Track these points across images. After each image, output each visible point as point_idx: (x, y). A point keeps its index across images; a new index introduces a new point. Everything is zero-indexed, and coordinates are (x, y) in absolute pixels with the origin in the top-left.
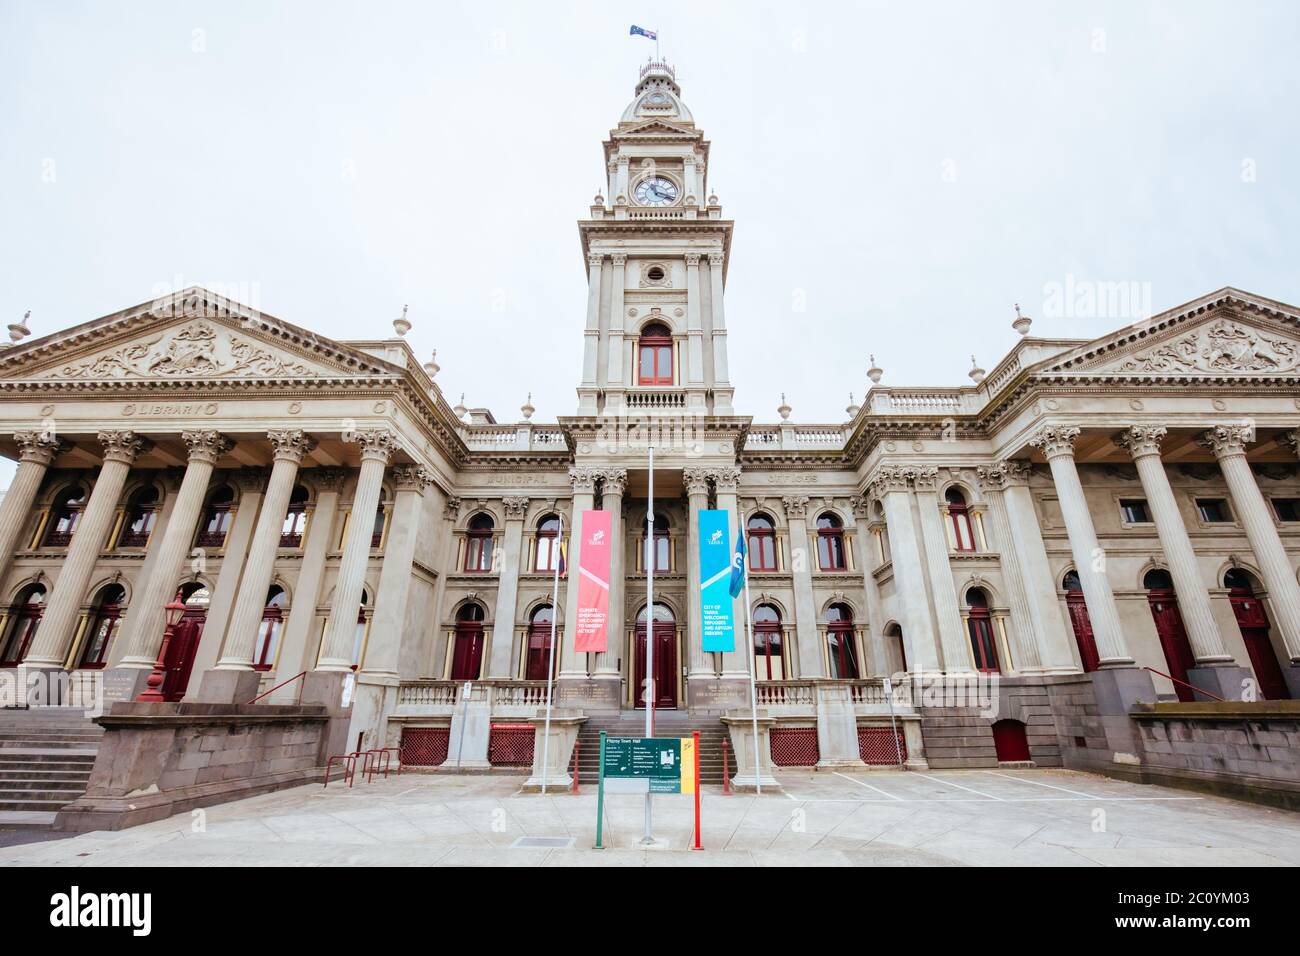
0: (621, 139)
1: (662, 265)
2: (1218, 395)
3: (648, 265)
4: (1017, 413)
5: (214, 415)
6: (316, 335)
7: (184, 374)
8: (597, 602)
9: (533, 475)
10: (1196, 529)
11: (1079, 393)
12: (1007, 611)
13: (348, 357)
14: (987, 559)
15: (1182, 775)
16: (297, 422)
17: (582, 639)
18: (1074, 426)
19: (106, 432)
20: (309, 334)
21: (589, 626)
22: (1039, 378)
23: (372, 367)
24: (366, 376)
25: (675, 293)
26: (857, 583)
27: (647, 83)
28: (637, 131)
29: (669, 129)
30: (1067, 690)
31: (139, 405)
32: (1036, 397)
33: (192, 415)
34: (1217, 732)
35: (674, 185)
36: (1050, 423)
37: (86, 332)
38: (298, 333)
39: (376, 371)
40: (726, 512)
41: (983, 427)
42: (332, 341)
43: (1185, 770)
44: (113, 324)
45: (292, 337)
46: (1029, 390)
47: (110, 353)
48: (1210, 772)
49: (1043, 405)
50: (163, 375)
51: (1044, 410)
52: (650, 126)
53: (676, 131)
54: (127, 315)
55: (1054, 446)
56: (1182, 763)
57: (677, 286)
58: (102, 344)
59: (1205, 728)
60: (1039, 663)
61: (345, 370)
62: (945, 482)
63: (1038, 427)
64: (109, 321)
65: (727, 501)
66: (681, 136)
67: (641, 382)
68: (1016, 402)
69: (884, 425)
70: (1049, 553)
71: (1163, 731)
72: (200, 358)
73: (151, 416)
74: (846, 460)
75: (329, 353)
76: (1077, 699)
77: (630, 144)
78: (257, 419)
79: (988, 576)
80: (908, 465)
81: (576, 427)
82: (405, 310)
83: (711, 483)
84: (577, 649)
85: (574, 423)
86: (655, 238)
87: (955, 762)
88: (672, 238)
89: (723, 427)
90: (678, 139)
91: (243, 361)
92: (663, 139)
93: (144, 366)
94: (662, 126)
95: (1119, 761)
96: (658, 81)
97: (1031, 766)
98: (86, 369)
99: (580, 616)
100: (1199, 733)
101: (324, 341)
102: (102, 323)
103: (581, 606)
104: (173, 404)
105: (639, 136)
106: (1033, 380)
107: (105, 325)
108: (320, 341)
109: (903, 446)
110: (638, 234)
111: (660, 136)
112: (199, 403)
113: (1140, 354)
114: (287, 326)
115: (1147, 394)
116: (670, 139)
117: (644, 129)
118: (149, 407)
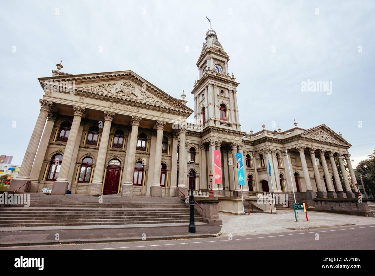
0: (212, 52)
1: (224, 90)
2: (321, 144)
3: (221, 89)
4: (293, 141)
5: (139, 112)
6: (169, 96)
7: (127, 97)
8: (219, 172)
9: (188, 136)
10: (309, 166)
11: (305, 140)
12: (286, 179)
13: (178, 104)
14: (282, 169)
15: (324, 210)
16: (164, 119)
17: (216, 181)
18: (305, 146)
19: (107, 111)
20: (167, 95)
21: (217, 178)
22: (301, 136)
23: (184, 108)
24: (181, 110)
25: (227, 98)
26: (253, 171)
27: (211, 35)
28: (215, 51)
29: (222, 53)
30: (298, 195)
31: (114, 104)
32: (299, 139)
33: (132, 111)
34: (332, 203)
35: (222, 68)
36: (301, 145)
37: (95, 76)
38: (164, 94)
39: (185, 109)
40: (241, 154)
41: (283, 142)
42: (174, 98)
43: (324, 209)
44: (104, 75)
45: (161, 94)
46: (298, 138)
47: (101, 84)
48: (329, 209)
49: (300, 141)
50: (121, 96)
51: (300, 142)
52: (218, 51)
53: (224, 54)
54: (109, 74)
55: (301, 150)
56: (323, 208)
57: (227, 96)
58: (98, 80)
59: (329, 202)
60: (291, 190)
61: (175, 107)
62: (276, 153)
63: (298, 145)
64: (103, 74)
65: (241, 151)
66: (225, 56)
67: (221, 119)
68: (294, 139)
69: (268, 139)
70: (293, 169)
71: (320, 203)
72: (132, 93)
73: (119, 108)
74: (253, 143)
75: (171, 101)
76: (300, 197)
77: (213, 54)
78: (152, 116)
79: (283, 172)
80: (271, 148)
81: (213, 129)
82: (184, 92)
83: (238, 146)
84: (216, 183)
85: (212, 128)
86: (223, 83)
87: (280, 208)
88: (226, 84)
89: (237, 133)
90: (224, 56)
91: (145, 97)
92: (221, 55)
93: (113, 91)
94: (221, 52)
95: (310, 208)
96: (214, 36)
97: (290, 209)
98: (93, 87)
99: (216, 175)
100: (328, 203)
101: (171, 98)
102: (101, 75)
103: (215, 173)
104: (126, 106)
105: (215, 52)
106: (300, 137)
107: (102, 75)
108: (170, 97)
109: (270, 144)
110: (220, 81)
111: (219, 54)
112: (134, 108)
113: (312, 134)
114: (160, 90)
115: (313, 142)
116: (223, 56)
117: (217, 51)
118: (118, 106)
